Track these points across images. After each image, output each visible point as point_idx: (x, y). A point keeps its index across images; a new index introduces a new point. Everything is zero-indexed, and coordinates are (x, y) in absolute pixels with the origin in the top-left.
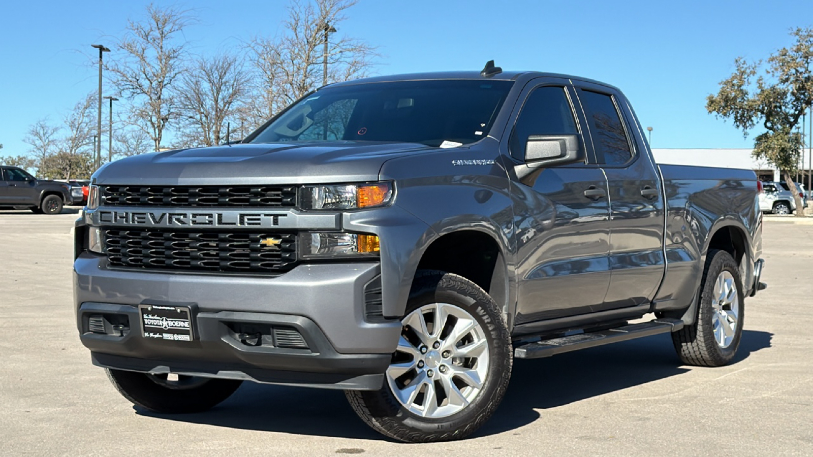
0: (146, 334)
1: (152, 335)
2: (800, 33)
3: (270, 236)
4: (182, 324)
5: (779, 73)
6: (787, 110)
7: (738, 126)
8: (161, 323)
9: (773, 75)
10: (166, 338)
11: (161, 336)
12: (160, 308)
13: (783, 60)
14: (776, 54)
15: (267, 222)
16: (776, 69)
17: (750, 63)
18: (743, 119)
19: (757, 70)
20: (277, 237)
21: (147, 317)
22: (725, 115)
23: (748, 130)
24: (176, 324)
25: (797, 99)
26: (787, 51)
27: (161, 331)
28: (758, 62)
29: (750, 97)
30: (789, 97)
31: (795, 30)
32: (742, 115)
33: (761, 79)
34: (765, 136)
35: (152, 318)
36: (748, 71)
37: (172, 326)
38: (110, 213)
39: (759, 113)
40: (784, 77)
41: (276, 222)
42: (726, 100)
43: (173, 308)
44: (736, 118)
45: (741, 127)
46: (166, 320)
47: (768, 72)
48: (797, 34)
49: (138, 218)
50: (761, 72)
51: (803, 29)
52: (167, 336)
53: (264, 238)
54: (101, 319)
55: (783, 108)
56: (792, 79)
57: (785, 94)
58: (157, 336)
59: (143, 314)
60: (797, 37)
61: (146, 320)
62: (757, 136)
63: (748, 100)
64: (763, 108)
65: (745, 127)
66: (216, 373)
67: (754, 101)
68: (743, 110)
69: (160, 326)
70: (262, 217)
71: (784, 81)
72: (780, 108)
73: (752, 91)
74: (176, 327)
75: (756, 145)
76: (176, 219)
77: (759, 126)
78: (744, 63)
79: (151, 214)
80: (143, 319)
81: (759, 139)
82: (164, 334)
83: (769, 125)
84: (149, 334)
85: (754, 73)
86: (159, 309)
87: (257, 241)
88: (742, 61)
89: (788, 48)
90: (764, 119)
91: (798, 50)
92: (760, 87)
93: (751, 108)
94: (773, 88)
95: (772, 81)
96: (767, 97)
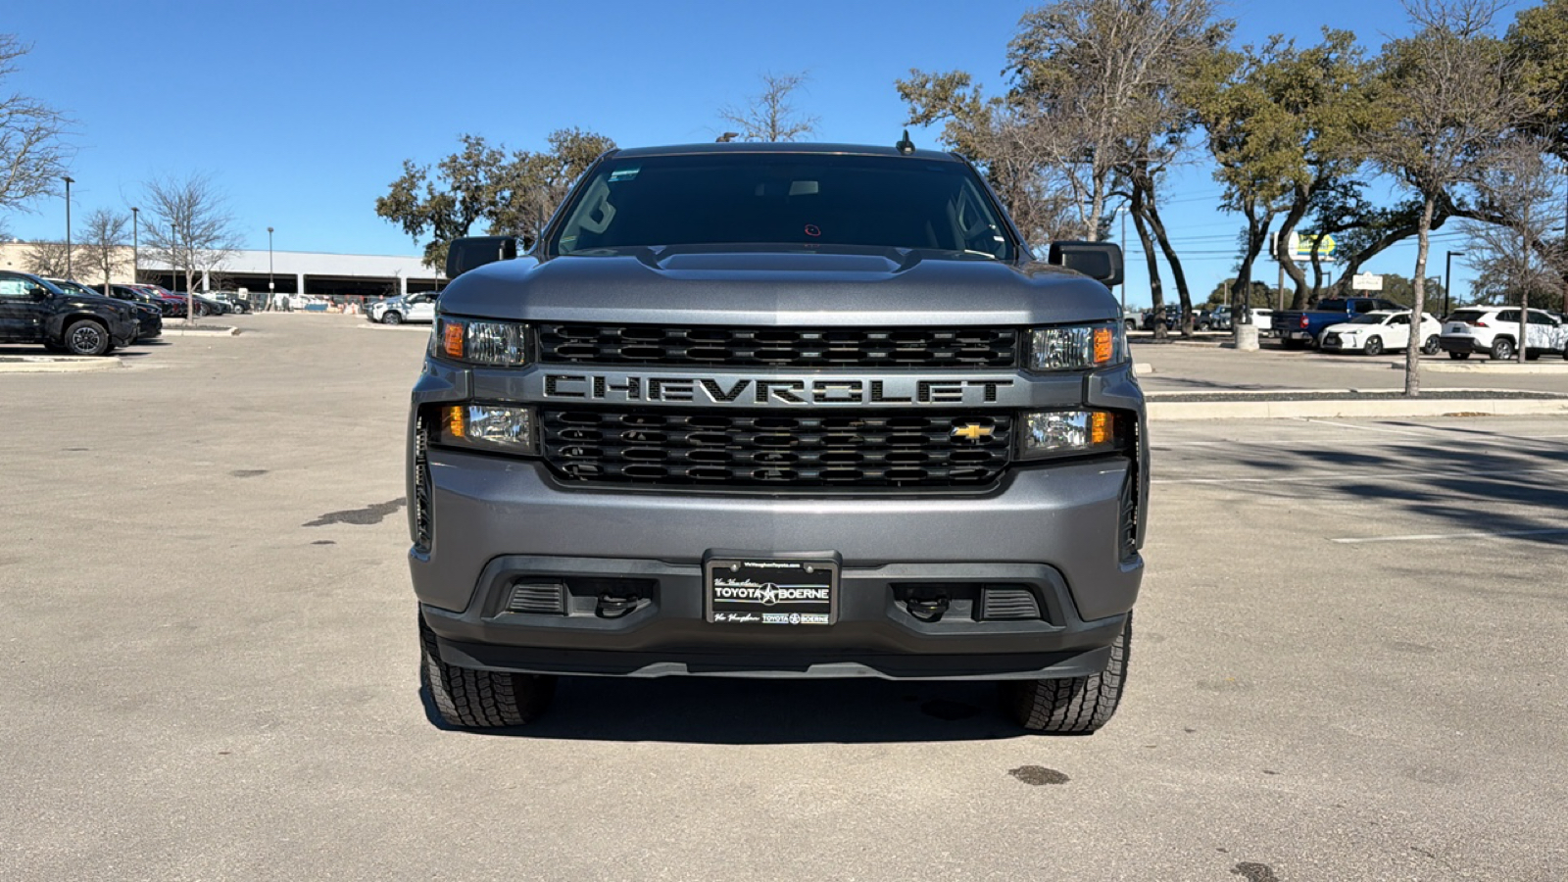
0: (719, 617)
1: (732, 617)
2: (469, 141)
3: (973, 421)
4: (811, 593)
5: (451, 180)
6: (456, 219)
7: (407, 233)
8: (758, 593)
9: (445, 182)
10: (769, 622)
11: (756, 619)
12: (762, 565)
13: (453, 167)
14: (447, 160)
15: (972, 395)
16: (448, 176)
17: (418, 167)
18: (413, 226)
19: (427, 175)
20: (984, 423)
21: (722, 584)
22: (394, 220)
23: (418, 237)
24: (797, 594)
25: (466, 208)
26: (457, 158)
27: (758, 608)
28: (427, 167)
29: (420, 202)
30: (458, 206)
31: (464, 137)
32: (412, 222)
33: (431, 184)
34: (435, 243)
35: (737, 584)
36: (417, 175)
37: (787, 599)
38: (582, 378)
39: (429, 221)
40: (457, 184)
41: (990, 393)
42: (398, 203)
43: (798, 566)
44: (405, 223)
45: (410, 233)
46: (774, 588)
47: (439, 178)
48: (466, 141)
49: (667, 389)
50: (431, 176)
51: (472, 136)
52: (769, 618)
53: (962, 424)
54: (557, 587)
55: (452, 216)
56: (464, 187)
57: (454, 202)
58: (748, 618)
59: (714, 578)
60: (466, 145)
61: (718, 590)
62: (426, 244)
63: (417, 206)
64: (433, 215)
65: (415, 234)
66: (804, 669)
67: (425, 207)
68: (413, 215)
69: (757, 599)
70: (964, 385)
71: (455, 189)
72: (449, 216)
73: (421, 196)
74: (795, 599)
75: (426, 252)
76: (777, 392)
77: (429, 233)
78: (413, 166)
79: (705, 382)
80: (714, 587)
81: (429, 247)
82: (765, 616)
83: (438, 232)
84: (726, 615)
85: (424, 178)
86: (759, 568)
87: (948, 429)
88: (411, 164)
89: (458, 155)
90: (433, 227)
91: (469, 158)
92: (431, 192)
93: (421, 214)
94: (442, 194)
95: (444, 187)
96: (438, 204)
